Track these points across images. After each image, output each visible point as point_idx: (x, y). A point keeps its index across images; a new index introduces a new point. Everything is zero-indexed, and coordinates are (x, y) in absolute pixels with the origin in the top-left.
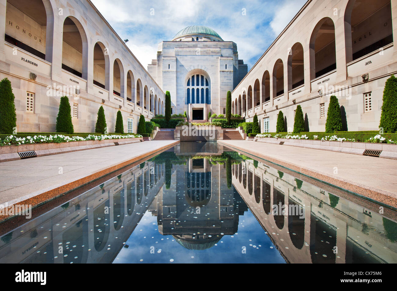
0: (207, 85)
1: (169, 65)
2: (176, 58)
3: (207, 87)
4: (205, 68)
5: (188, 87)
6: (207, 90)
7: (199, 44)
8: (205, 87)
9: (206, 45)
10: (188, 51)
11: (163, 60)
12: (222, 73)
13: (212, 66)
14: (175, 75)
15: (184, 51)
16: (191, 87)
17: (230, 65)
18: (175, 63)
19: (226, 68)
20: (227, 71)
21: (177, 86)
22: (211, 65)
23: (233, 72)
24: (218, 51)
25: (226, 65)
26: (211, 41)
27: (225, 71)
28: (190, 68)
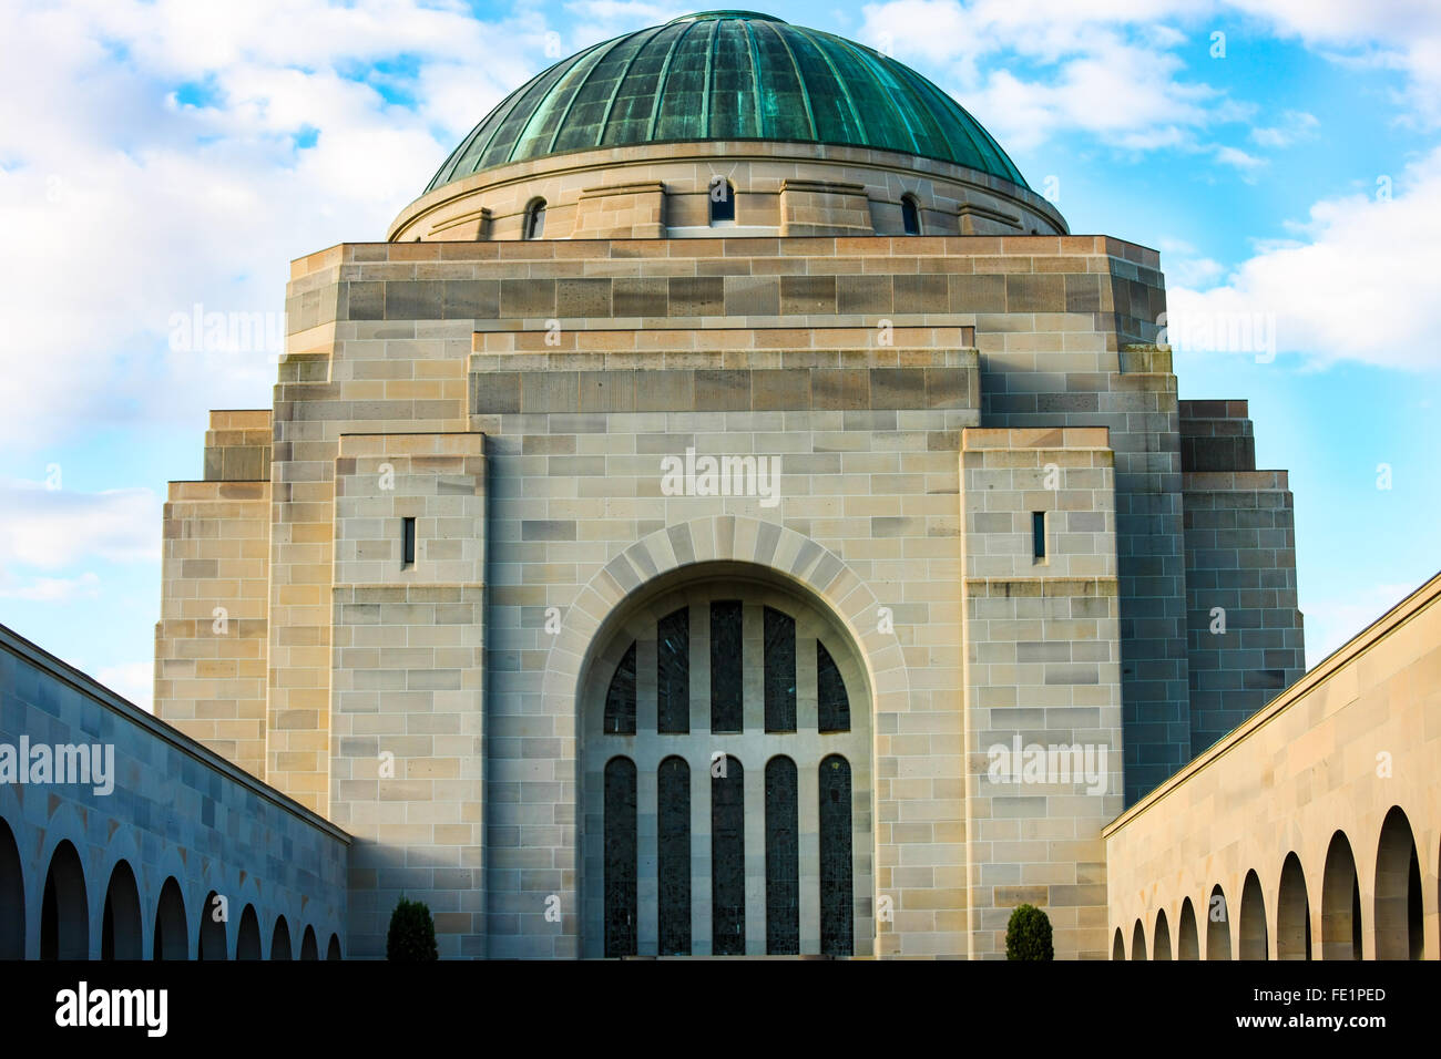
0: (835, 716)
1: (409, 523)
2: (489, 445)
3: (835, 743)
4: (810, 550)
5: (619, 745)
6: (835, 773)
7: (740, 270)
8: (807, 747)
9: (814, 281)
10: (612, 364)
11: (347, 466)
12: (994, 605)
13: (884, 525)
14: (471, 638)
15: (578, 366)
16: (648, 749)
17: (1084, 522)
18: (479, 500)
19: (1039, 552)
20: (1058, 586)
21: (492, 750)
22: (877, 523)
23: (1113, 600)
24: (949, 363)
25: (1038, 517)
26: (878, 230)
27: (1029, 587)
28: (639, 552)
